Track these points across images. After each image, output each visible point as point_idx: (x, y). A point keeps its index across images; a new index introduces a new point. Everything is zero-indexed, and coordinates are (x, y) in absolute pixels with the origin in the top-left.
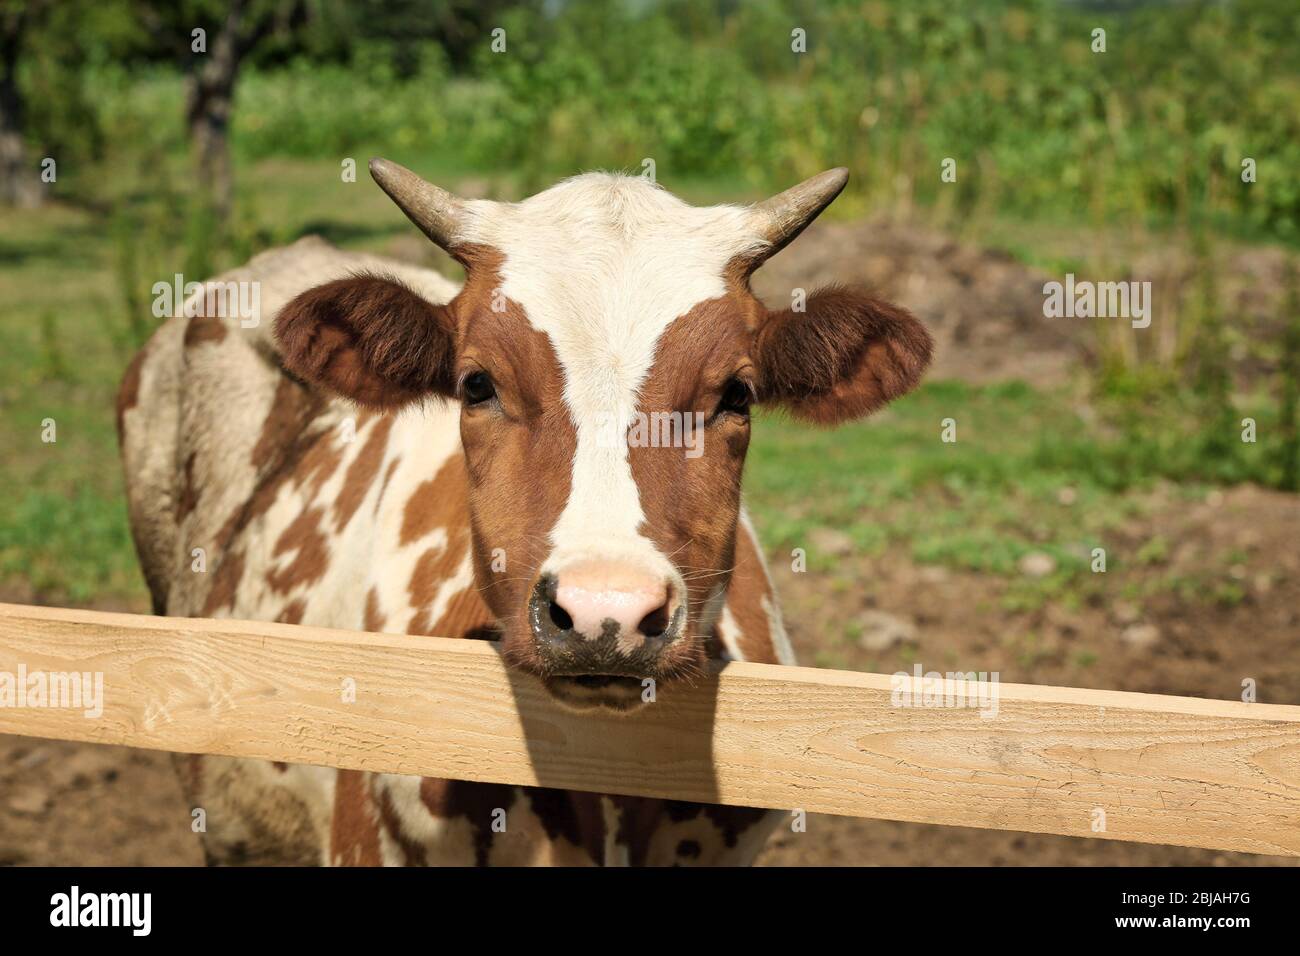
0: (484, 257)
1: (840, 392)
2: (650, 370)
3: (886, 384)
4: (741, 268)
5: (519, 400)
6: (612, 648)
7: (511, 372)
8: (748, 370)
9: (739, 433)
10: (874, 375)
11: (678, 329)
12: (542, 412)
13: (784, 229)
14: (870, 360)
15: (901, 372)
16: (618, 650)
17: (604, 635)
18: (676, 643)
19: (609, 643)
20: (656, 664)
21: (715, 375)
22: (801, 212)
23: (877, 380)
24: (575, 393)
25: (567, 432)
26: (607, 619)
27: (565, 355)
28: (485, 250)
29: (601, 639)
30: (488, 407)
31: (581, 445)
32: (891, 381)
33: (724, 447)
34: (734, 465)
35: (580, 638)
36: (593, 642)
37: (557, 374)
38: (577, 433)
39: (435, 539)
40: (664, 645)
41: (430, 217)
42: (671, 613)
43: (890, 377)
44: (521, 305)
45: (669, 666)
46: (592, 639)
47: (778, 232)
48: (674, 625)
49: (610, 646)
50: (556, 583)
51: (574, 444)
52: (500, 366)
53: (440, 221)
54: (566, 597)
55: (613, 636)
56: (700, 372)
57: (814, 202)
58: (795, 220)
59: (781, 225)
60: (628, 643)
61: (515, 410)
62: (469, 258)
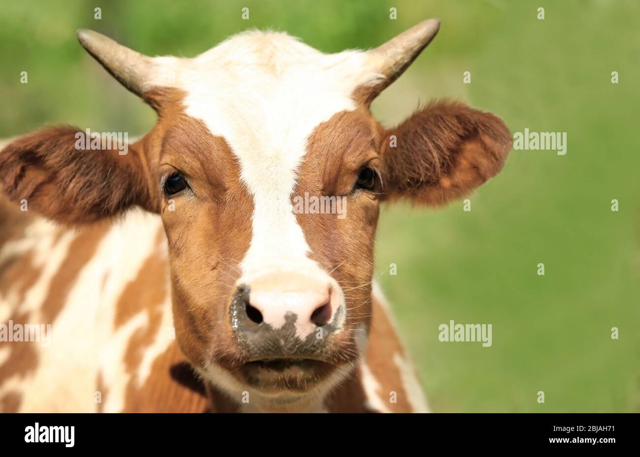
0: (170, 96)
1: (446, 182)
2: (305, 157)
3: (483, 170)
4: (364, 95)
5: (206, 185)
6: (292, 335)
7: (199, 166)
8: (375, 161)
9: (372, 205)
10: (472, 164)
11: (323, 129)
12: (225, 190)
13: (395, 65)
14: (468, 154)
15: (493, 159)
16: (296, 335)
17: (285, 325)
18: (337, 332)
19: (290, 330)
20: (324, 347)
21: (353, 160)
22: (406, 52)
23: (475, 167)
24: (249, 175)
25: (246, 199)
26: (288, 312)
27: (238, 149)
28: (171, 91)
29: (284, 328)
30: (183, 194)
31: (257, 207)
32: (486, 166)
33: (361, 213)
34: (370, 229)
35: (268, 328)
36: (278, 330)
37: (234, 164)
38: (254, 200)
39: (140, 320)
40: (329, 333)
41: (127, 70)
42: (334, 310)
43: (484, 163)
44: (201, 120)
45: (334, 348)
46: (277, 328)
47: (390, 68)
48: (336, 319)
49: (290, 333)
50: (249, 291)
51: (252, 207)
52: (190, 164)
53: (134, 73)
54: (256, 300)
55: (293, 325)
56: (342, 158)
57: (416, 45)
58: (402, 59)
59: (392, 62)
60: (304, 330)
61: (204, 192)
62: (158, 98)
